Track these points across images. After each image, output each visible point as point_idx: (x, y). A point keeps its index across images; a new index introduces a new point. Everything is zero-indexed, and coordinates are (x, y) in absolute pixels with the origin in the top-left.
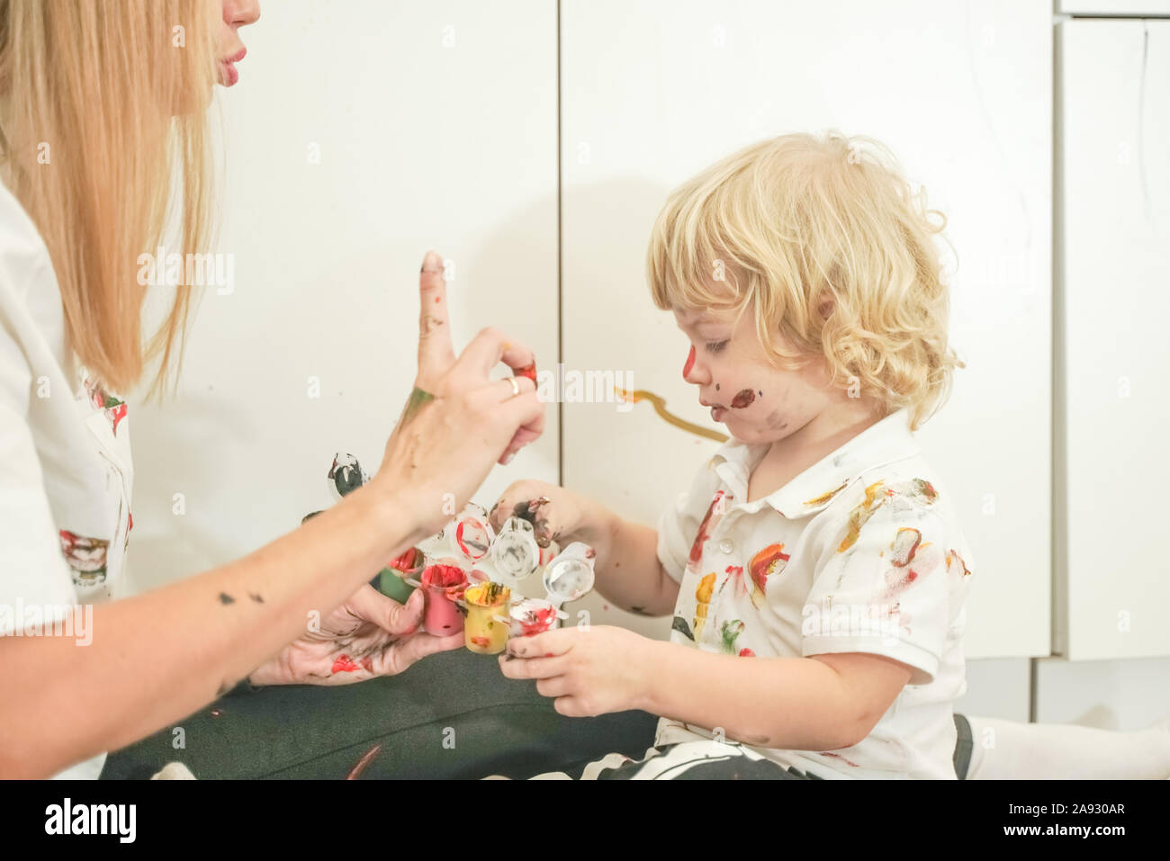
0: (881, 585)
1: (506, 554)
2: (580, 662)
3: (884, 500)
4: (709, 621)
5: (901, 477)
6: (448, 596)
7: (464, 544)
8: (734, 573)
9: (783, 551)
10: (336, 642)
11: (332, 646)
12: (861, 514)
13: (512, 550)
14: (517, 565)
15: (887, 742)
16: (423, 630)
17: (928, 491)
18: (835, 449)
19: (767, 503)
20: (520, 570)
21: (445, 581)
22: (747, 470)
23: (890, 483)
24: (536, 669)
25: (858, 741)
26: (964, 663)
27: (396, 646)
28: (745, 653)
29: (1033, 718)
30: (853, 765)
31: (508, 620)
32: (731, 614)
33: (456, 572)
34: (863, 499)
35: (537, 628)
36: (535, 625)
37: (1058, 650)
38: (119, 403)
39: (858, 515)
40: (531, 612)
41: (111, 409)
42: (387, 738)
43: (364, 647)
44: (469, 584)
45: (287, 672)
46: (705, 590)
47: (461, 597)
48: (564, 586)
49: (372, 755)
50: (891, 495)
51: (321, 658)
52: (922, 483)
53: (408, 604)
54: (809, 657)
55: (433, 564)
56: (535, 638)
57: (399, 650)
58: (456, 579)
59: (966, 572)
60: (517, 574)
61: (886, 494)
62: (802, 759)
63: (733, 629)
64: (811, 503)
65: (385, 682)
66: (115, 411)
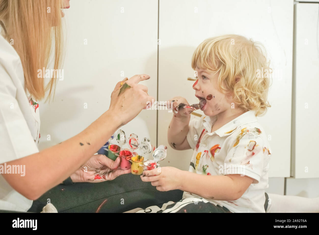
0: (245, 156)
1: (143, 148)
2: (163, 177)
3: (246, 133)
4: (199, 165)
5: (251, 127)
6: (127, 159)
7: (131, 145)
8: (206, 152)
9: (219, 146)
10: (96, 171)
11: (95, 172)
12: (240, 137)
13: (144, 147)
14: (146, 151)
15: (246, 200)
16: (120, 168)
17: (259, 131)
18: (234, 119)
19: (215, 133)
20: (146, 152)
21: (126, 155)
22: (212, 124)
23: (248, 128)
24: (151, 179)
25: (238, 198)
26: (268, 179)
27: (112, 172)
28: (208, 174)
29: (285, 194)
30: (237, 205)
31: (143, 166)
32: (205, 164)
33: (129, 153)
34: (241, 132)
35: (151, 168)
36: (151, 167)
37: (292, 175)
38: (37, 104)
39: (239, 137)
40: (149, 164)
41: (34, 105)
42: (109, 197)
43: (103, 173)
44: (132, 156)
45: (82, 179)
46: (199, 156)
47: (130, 159)
48: (158, 156)
49: (105, 202)
50: (248, 132)
51: (92, 175)
52: (257, 129)
53: (115, 161)
54: (225, 175)
55: (123, 150)
56: (151, 171)
57: (113, 173)
58: (129, 155)
59: (269, 154)
60: (146, 153)
61: (247, 131)
62: (223, 203)
63: (205, 167)
64: (227, 133)
65: (109, 182)
66: (35, 106)
